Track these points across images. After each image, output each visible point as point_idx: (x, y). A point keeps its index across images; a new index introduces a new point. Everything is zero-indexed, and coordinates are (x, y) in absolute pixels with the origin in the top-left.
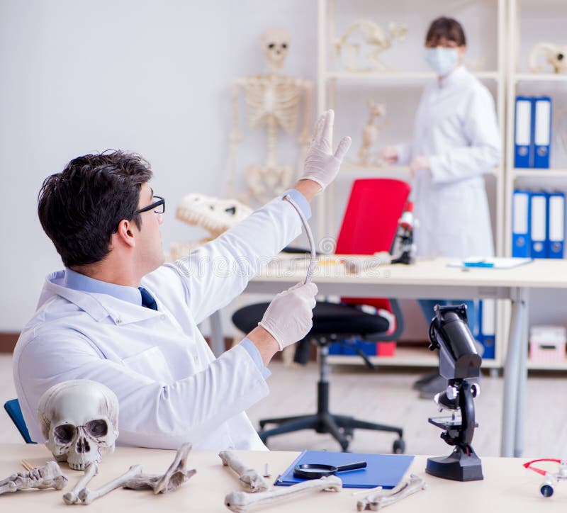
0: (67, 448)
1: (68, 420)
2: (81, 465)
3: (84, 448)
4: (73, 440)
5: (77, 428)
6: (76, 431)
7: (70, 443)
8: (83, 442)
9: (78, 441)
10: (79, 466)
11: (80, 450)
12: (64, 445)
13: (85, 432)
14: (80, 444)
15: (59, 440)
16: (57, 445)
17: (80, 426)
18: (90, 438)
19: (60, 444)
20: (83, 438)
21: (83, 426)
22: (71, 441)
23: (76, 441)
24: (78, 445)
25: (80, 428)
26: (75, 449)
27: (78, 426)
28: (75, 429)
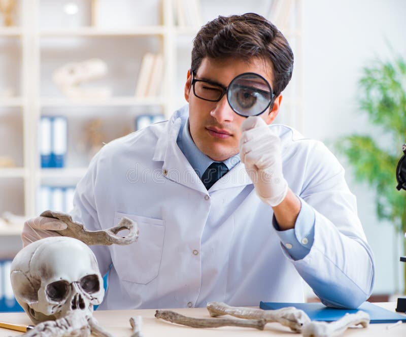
0: (60, 306)
1: (62, 275)
3: (78, 306)
4: (67, 298)
5: (71, 284)
6: (70, 287)
7: (64, 301)
8: (78, 299)
9: (73, 298)
11: (74, 308)
12: (57, 303)
13: (79, 288)
14: (74, 302)
15: (51, 299)
16: (50, 304)
17: (75, 282)
18: (84, 295)
19: (53, 302)
20: (78, 295)
21: (77, 282)
22: (64, 298)
23: (70, 297)
24: (72, 302)
25: (75, 284)
26: (69, 307)
27: (73, 283)
28: (69, 285)
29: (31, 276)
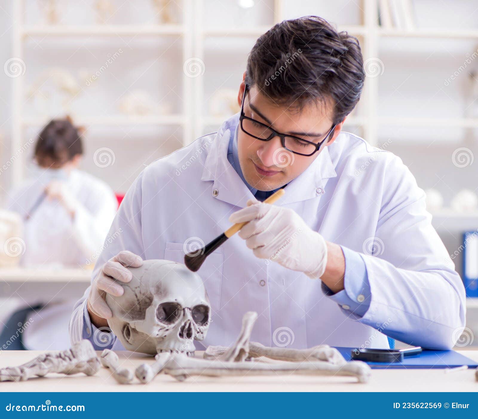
0: (167, 330)
1: (178, 297)
3: (185, 334)
4: (177, 322)
5: (184, 309)
6: (182, 312)
7: (173, 325)
8: (187, 327)
9: (183, 324)
11: (181, 335)
12: (165, 326)
14: (183, 329)
16: (158, 325)
17: (188, 308)
18: (194, 325)
19: (162, 324)
20: (189, 322)
21: (190, 309)
22: (174, 323)
23: (180, 323)
24: (181, 329)
25: (187, 310)
26: (177, 332)
27: (186, 308)
28: (181, 310)
29: (140, 293)
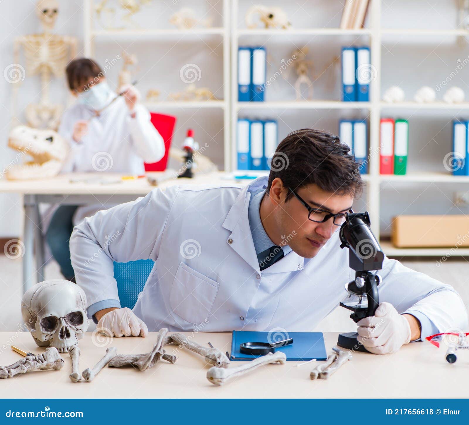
0: (51, 335)
1: (52, 313)
2: (63, 349)
3: (65, 335)
4: (56, 329)
5: (59, 319)
7: (54, 331)
8: (64, 330)
9: (60, 329)
10: (62, 349)
11: (62, 336)
12: (49, 333)
13: (66, 322)
14: (62, 332)
15: (44, 329)
16: (44, 333)
17: (62, 317)
18: (71, 327)
19: (46, 332)
20: (65, 327)
21: (64, 318)
22: (55, 330)
23: (59, 329)
24: (60, 332)
25: (62, 319)
26: (58, 336)
27: (60, 318)
28: (58, 320)
29: (31, 311)
